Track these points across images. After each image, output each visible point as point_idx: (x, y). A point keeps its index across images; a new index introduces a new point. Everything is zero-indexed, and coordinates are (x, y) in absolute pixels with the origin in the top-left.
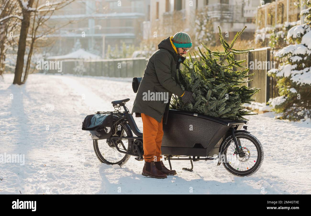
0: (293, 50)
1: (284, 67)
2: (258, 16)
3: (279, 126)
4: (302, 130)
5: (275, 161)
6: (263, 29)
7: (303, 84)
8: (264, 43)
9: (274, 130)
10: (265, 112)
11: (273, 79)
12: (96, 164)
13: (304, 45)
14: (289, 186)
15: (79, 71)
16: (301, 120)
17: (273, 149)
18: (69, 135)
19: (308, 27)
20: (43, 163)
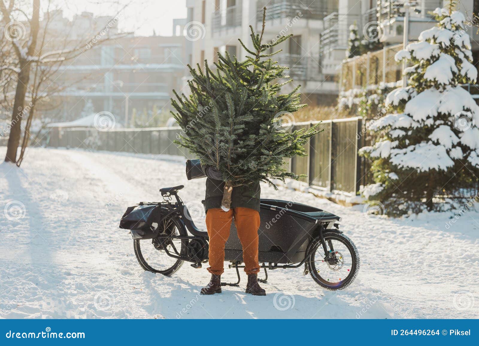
0: (393, 121)
1: (381, 144)
2: (343, 73)
3: (374, 224)
4: (406, 230)
5: (373, 271)
6: (350, 91)
7: (407, 168)
8: (351, 110)
9: (369, 229)
10: (354, 204)
11: (365, 160)
12: (137, 272)
13: (409, 115)
14: (396, 303)
15: (91, 143)
16: (404, 216)
17: (370, 255)
18: (95, 233)
19: (413, 91)
20: (67, 270)
